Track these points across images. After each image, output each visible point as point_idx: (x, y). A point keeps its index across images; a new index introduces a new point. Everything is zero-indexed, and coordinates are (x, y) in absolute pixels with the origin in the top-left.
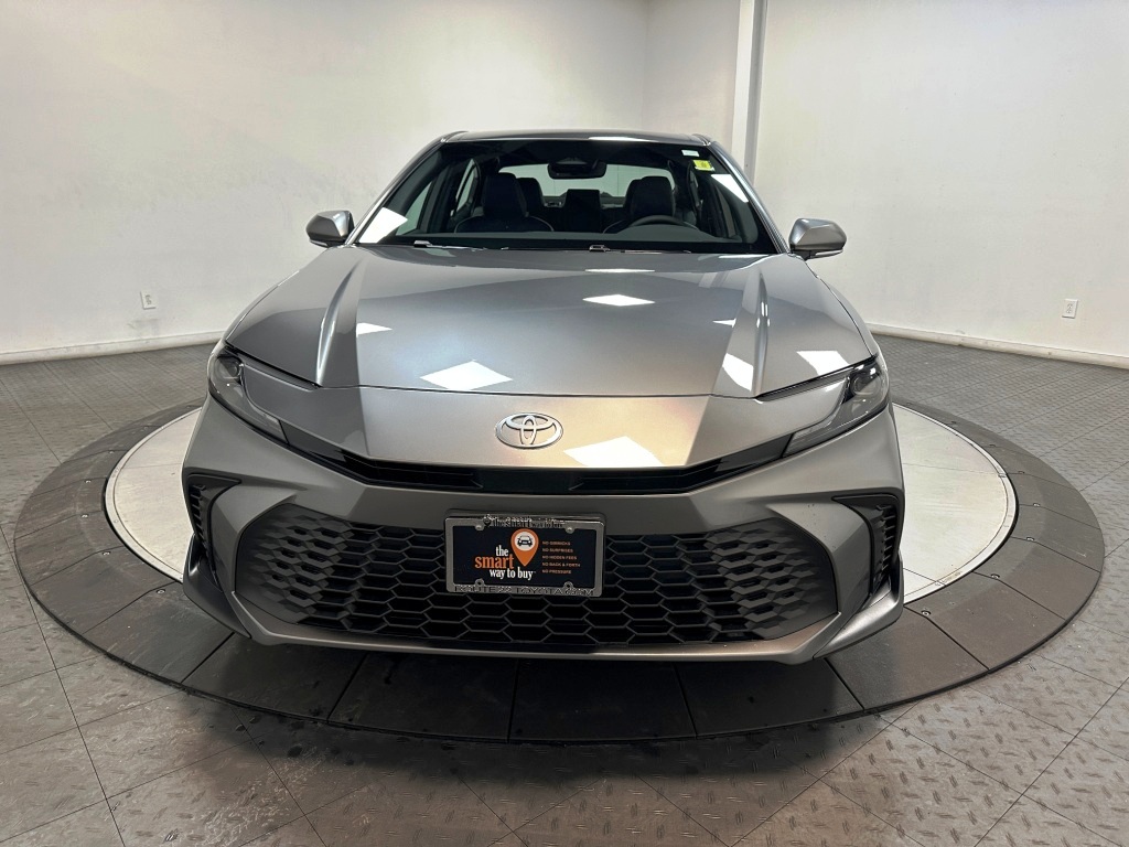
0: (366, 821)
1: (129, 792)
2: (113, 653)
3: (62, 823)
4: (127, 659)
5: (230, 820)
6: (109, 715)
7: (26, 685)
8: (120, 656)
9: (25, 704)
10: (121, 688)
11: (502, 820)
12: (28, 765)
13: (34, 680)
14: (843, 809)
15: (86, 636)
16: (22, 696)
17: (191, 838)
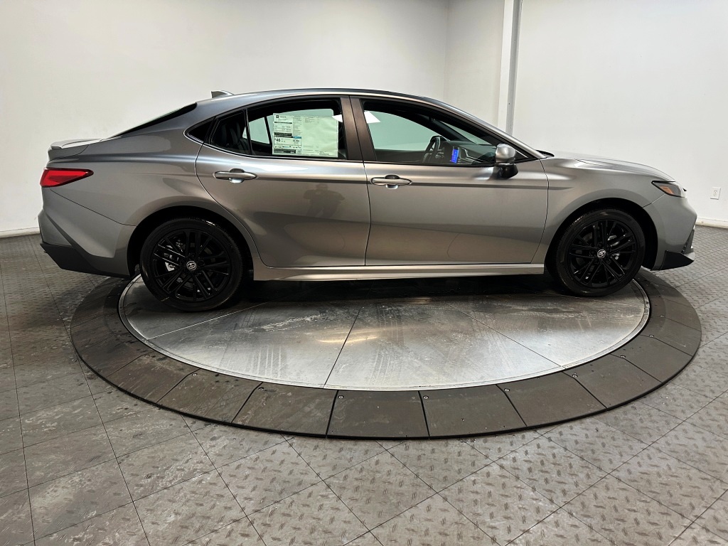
0: (247, 473)
1: (128, 455)
2: (122, 387)
3: (94, 468)
4: (128, 390)
5: (178, 470)
6: (118, 418)
7: (76, 403)
8: (125, 389)
9: (76, 412)
10: (125, 405)
11: (318, 475)
12: (77, 441)
13: (81, 400)
14: (504, 477)
15: (108, 379)
16: (74, 408)
17: (158, 477)
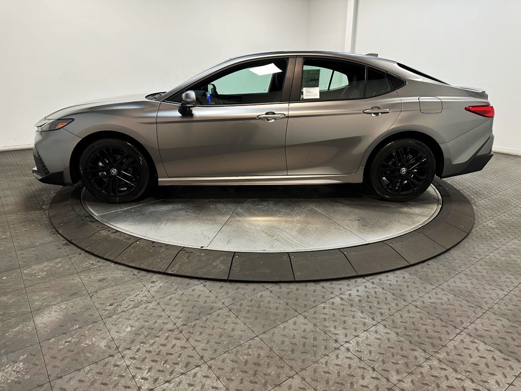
0: (177, 302)
1: (96, 292)
2: (88, 250)
3: (75, 300)
4: (93, 252)
5: (130, 301)
6: (88, 270)
7: (58, 260)
8: (90, 251)
9: (58, 266)
10: (91, 262)
11: (223, 303)
12: (61, 283)
13: (60, 259)
15: (78, 245)
16: (57, 263)
17: (118, 305)
